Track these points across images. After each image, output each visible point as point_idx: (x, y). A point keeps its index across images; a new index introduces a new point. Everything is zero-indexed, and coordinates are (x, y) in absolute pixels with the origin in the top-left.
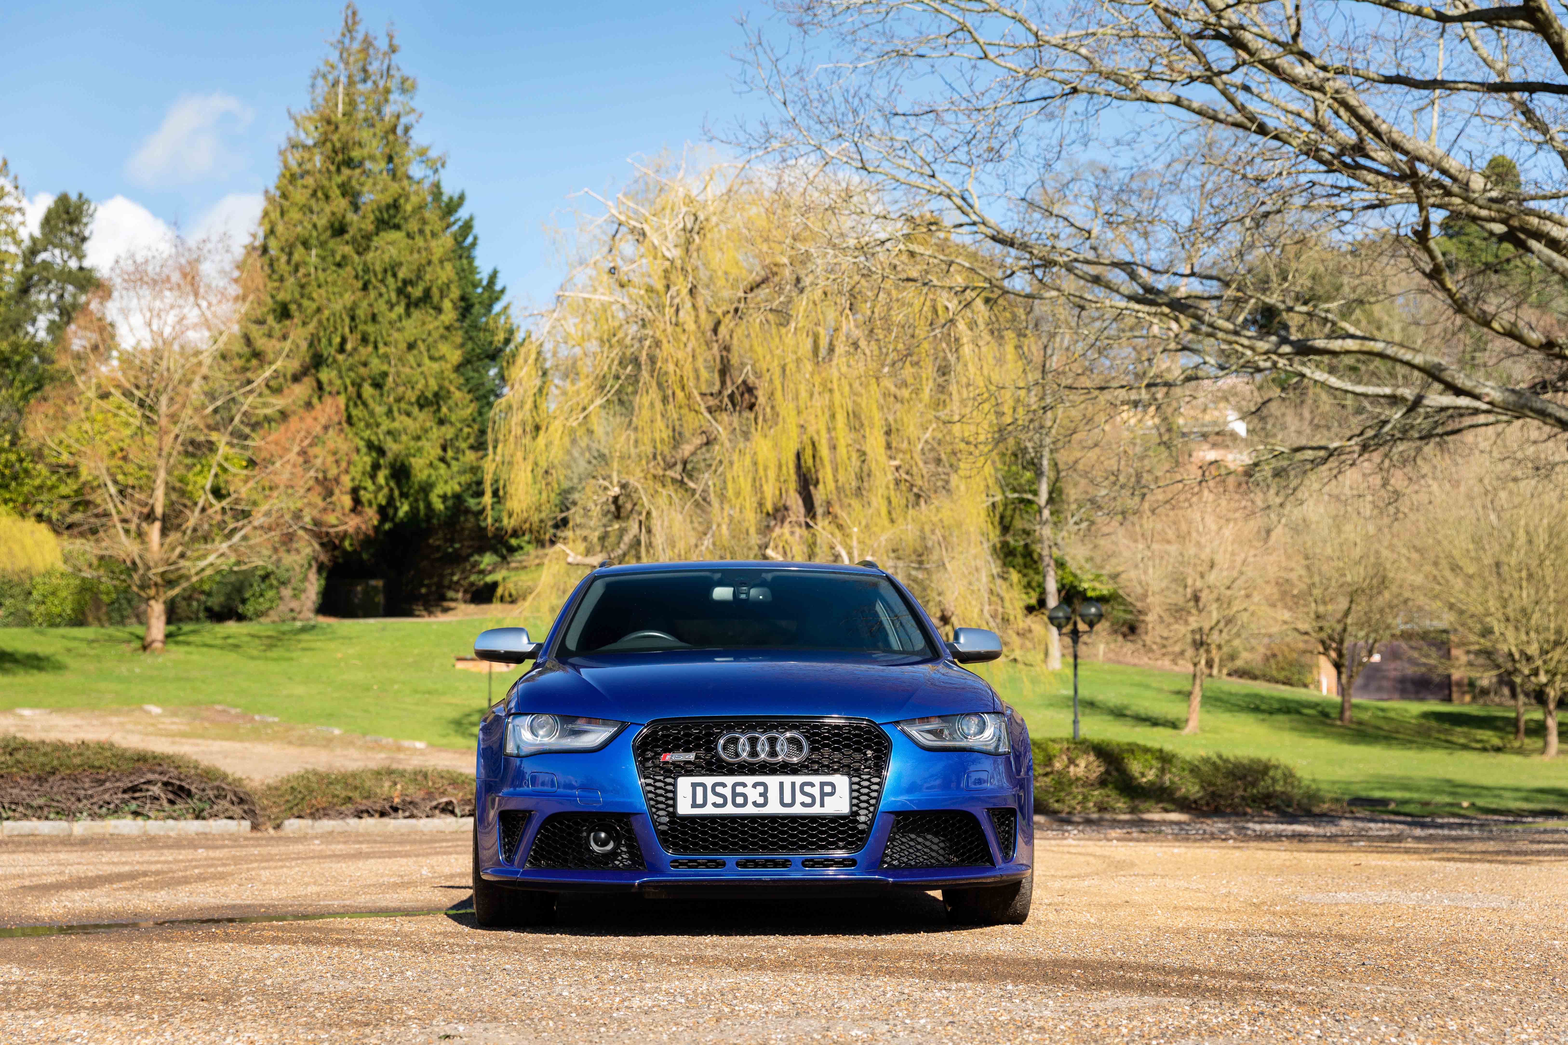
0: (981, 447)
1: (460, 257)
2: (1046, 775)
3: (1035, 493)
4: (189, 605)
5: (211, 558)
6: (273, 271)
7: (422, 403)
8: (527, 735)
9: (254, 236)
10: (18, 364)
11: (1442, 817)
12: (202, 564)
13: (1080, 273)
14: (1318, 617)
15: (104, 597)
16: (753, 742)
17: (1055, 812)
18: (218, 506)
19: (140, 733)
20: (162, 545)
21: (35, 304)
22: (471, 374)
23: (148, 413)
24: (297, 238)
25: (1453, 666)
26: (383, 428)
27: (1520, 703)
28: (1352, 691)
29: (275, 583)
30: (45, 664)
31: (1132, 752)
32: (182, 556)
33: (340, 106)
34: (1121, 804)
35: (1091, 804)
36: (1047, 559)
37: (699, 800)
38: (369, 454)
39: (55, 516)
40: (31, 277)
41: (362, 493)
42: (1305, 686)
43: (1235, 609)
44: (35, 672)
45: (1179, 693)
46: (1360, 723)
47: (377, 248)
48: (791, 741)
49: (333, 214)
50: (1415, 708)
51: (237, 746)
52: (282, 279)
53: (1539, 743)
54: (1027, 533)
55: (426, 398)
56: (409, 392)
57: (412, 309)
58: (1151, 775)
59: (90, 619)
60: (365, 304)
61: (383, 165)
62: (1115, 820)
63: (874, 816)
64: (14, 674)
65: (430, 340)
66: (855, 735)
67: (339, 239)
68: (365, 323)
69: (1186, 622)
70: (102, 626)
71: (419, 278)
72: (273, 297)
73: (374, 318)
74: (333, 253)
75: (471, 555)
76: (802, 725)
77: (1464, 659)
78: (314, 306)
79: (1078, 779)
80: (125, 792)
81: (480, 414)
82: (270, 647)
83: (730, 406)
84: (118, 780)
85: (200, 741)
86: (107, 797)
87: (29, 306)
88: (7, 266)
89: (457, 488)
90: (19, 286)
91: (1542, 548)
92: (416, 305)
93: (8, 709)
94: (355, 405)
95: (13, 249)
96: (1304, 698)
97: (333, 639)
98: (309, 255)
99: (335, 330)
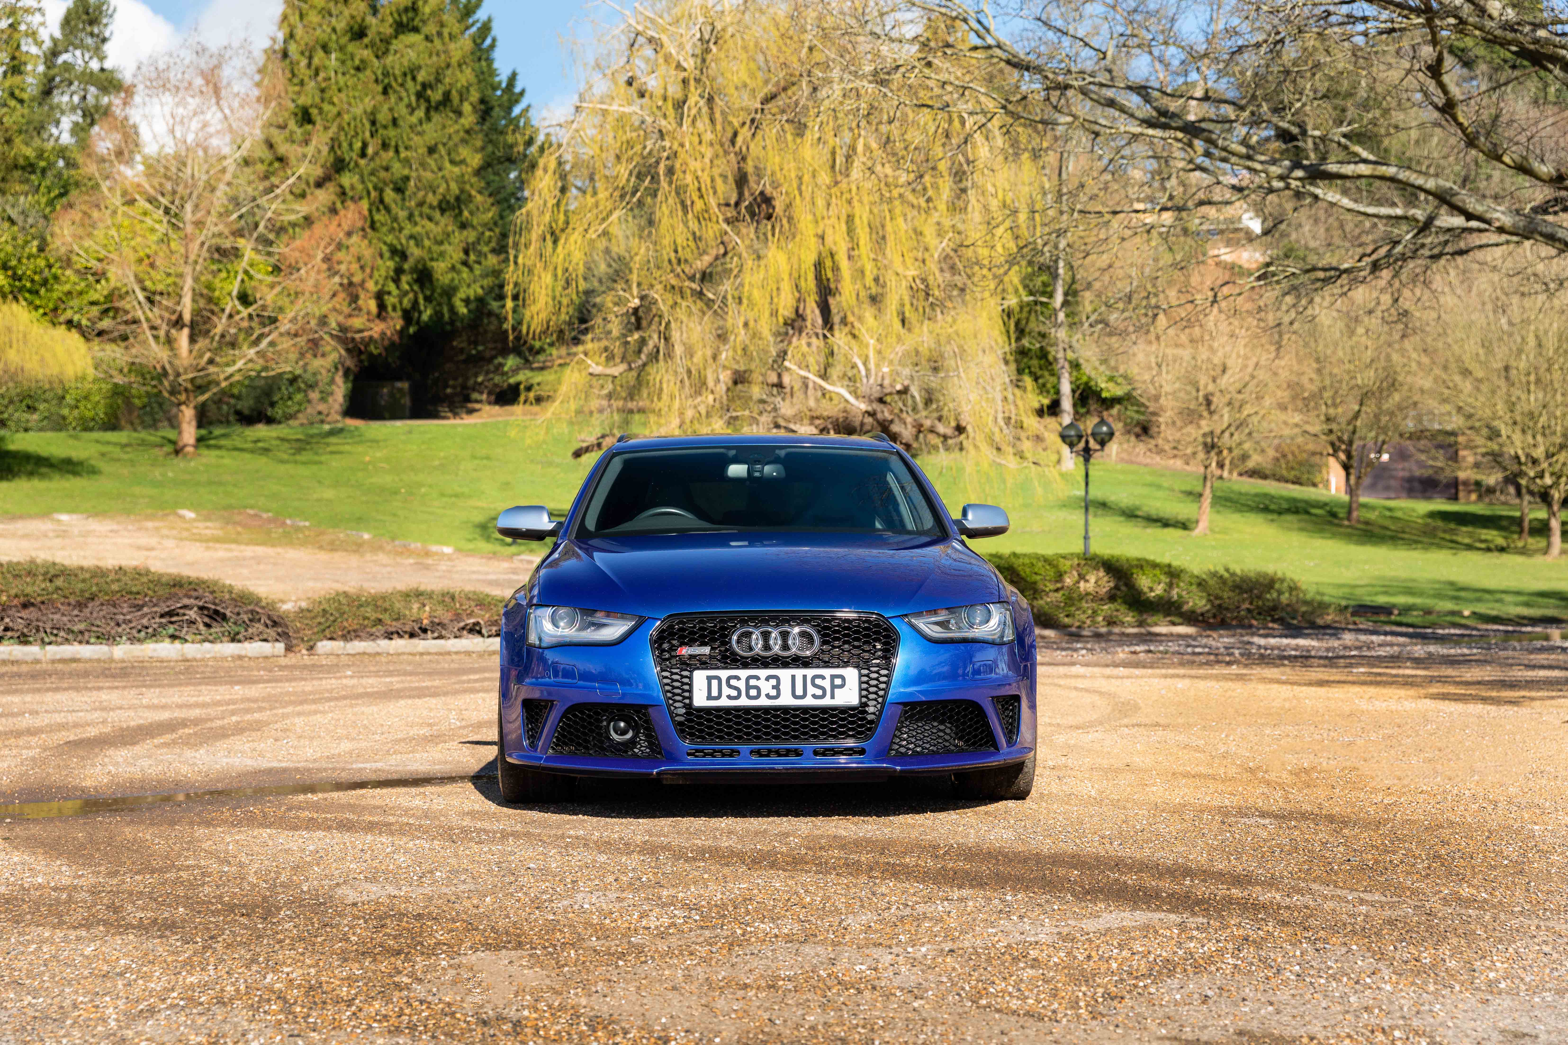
0: (994, 270)
1: (480, 59)
2: (1057, 590)
3: (1051, 295)
4: (219, 409)
5: (240, 364)
6: (294, 75)
7: (444, 207)
8: (548, 626)
9: (274, 40)
10: (44, 170)
11: (1443, 628)
12: (230, 370)
13: (1095, 97)
14: (1328, 419)
15: (136, 401)
16: (766, 636)
17: (1066, 627)
18: (245, 312)
19: (175, 538)
20: (191, 351)
21: (58, 106)
22: (492, 177)
23: (174, 220)
24: (317, 41)
25: (1459, 469)
26: (406, 232)
27: (1525, 503)
28: (1360, 492)
29: (302, 386)
30: (79, 468)
31: (1141, 567)
32: (211, 362)
34: (1129, 618)
35: (1100, 619)
36: (1061, 361)
37: (715, 693)
38: (392, 258)
39: (84, 322)
40: (53, 79)
41: (386, 297)
42: (1315, 485)
43: (1246, 413)
44: (71, 476)
45: (1189, 493)
46: (1367, 523)
47: (396, 52)
48: (803, 634)
49: (353, 17)
50: (1422, 507)
51: (270, 551)
52: (302, 83)
53: (1543, 543)
54: (1043, 336)
55: (448, 202)
56: (430, 195)
57: (432, 113)
58: (1159, 590)
59: (123, 423)
60: (386, 107)
62: (1123, 634)
63: (883, 704)
64: (50, 479)
65: (451, 143)
66: (865, 629)
67: (358, 43)
68: (385, 127)
69: (1199, 427)
70: (135, 430)
71: (438, 80)
72: (294, 101)
73: (395, 122)
74: (352, 56)
75: (495, 357)
76: (814, 619)
77: (1471, 459)
78: (335, 110)
79: (1088, 594)
80: (162, 616)
81: (502, 217)
82: (299, 450)
83: (748, 217)
84: (155, 605)
85: (233, 546)
86: (145, 621)
87: (52, 108)
88: (29, 67)
89: (480, 291)
90: (41, 88)
91: (1551, 353)
92: (437, 109)
93: (46, 514)
94: (378, 210)
95: (34, 50)
96: (1313, 497)
97: (361, 442)
98: (329, 59)
99: (356, 134)
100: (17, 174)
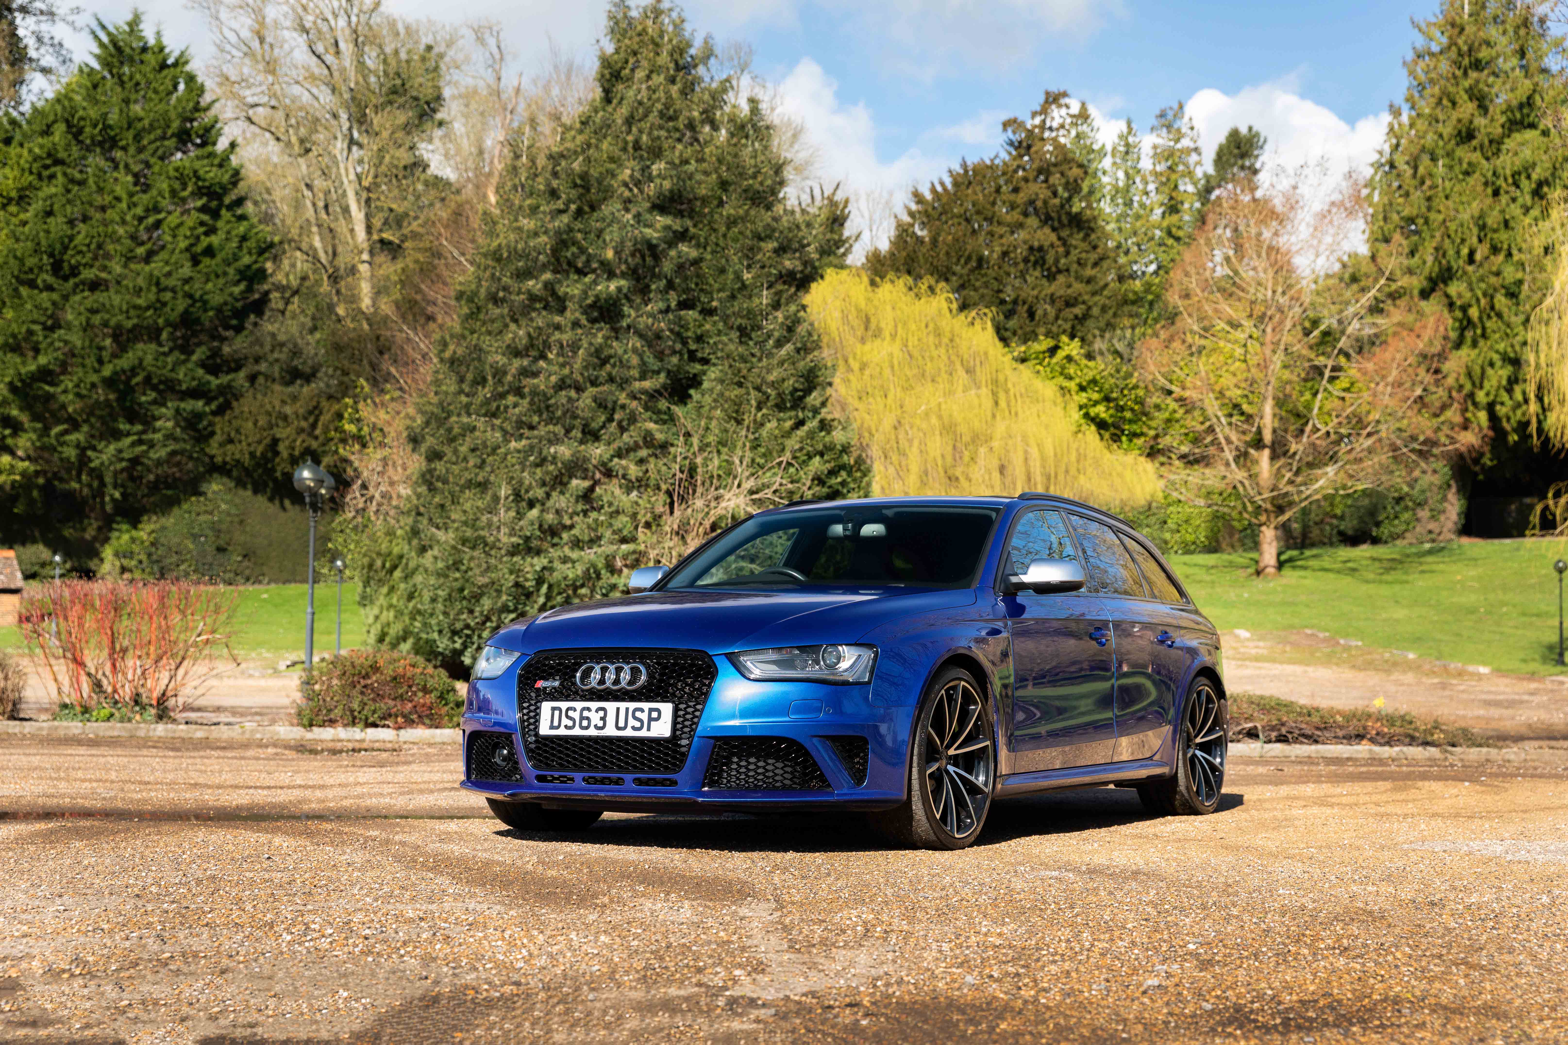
4: (1322, 529)
5: (1321, 483)
6: (1399, 186)
9: (1381, 153)
10: (1151, 303)
12: (1311, 488)
18: (1322, 430)
20: (1271, 471)
24: (1423, 150)
29: (1410, 504)
32: (1291, 482)
33: (1466, 7)
37: (556, 723)
41: (1498, 407)
47: (1508, 151)
49: (1460, 120)
52: (1407, 195)
59: (1224, 546)
60: (1495, 213)
61: (1515, 61)
67: (1466, 147)
68: (1495, 231)
70: (1231, 553)
72: (1399, 213)
73: (1506, 224)
74: (1460, 161)
78: (1441, 217)
82: (1388, 570)
88: (1186, 206)
90: (1196, 223)
94: (1489, 317)
95: (1190, 188)
97: (1459, 560)
98: (1436, 166)
99: (1463, 241)
100: (1126, 309)
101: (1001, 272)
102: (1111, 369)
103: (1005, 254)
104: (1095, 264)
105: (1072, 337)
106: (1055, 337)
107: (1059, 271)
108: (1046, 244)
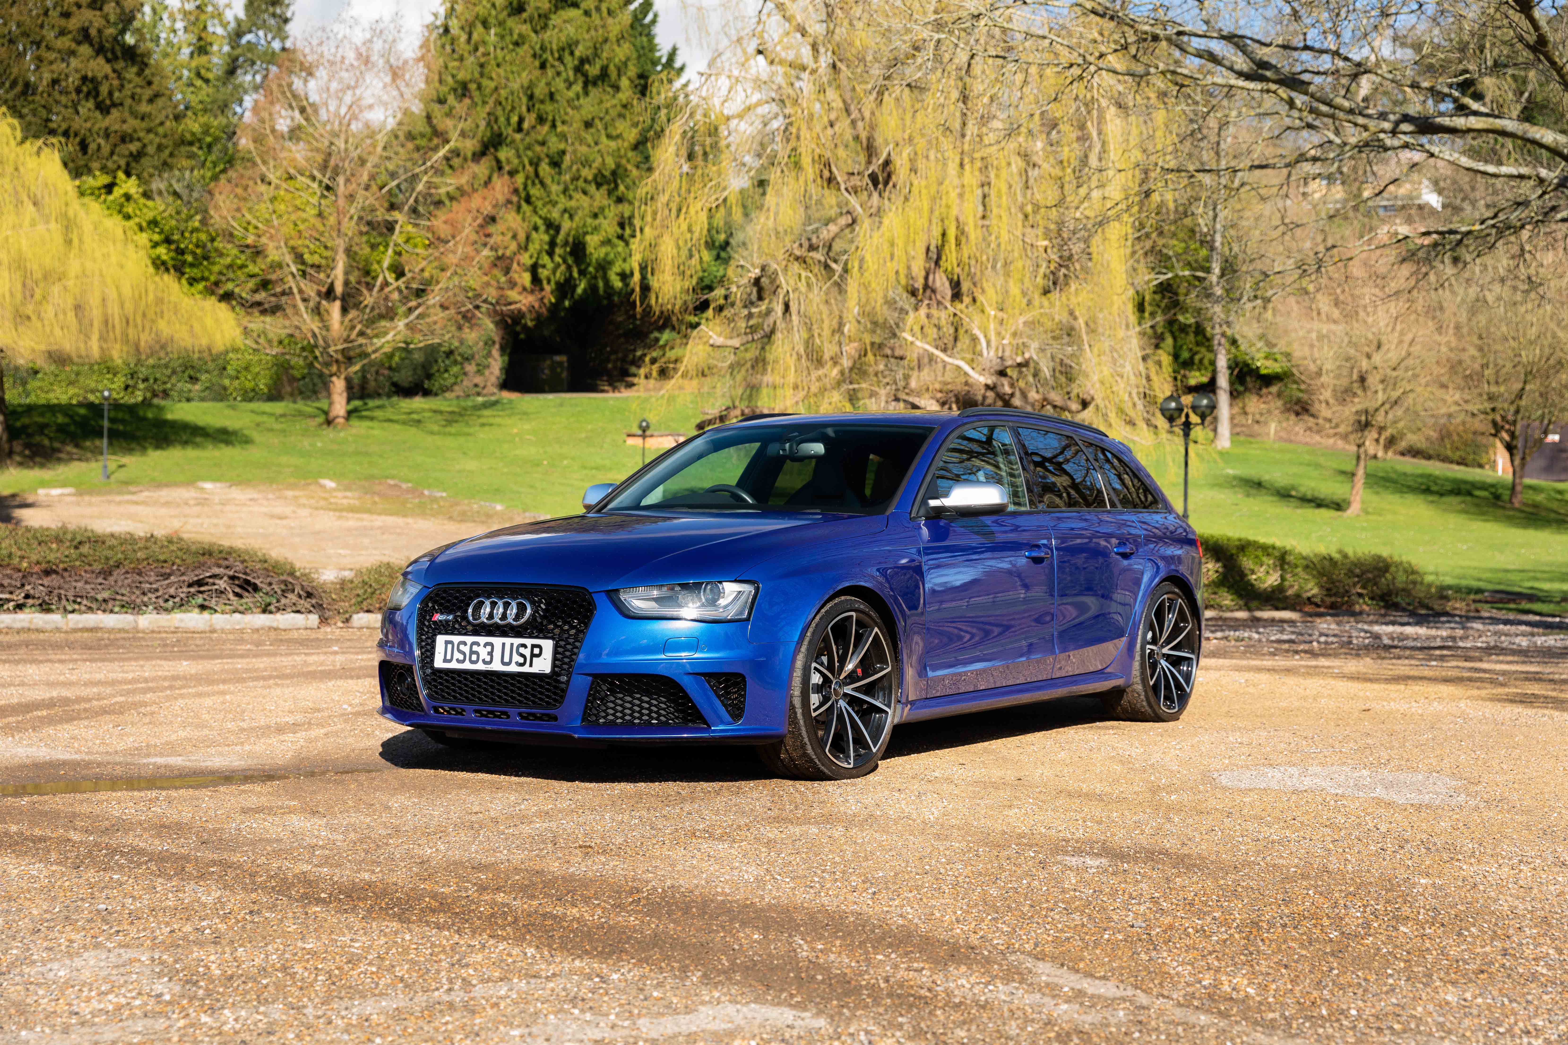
1: (639, 34)
3: (1208, 270)
5: (390, 336)
6: (454, 51)
7: (599, 181)
9: (436, 15)
10: (210, 146)
12: (380, 342)
14: (1490, 398)
15: (295, 373)
18: (395, 284)
20: (342, 323)
21: (241, 85)
23: (326, 193)
24: (477, 17)
26: (560, 206)
28: (1524, 473)
29: (459, 358)
30: (233, 438)
31: (1243, 548)
32: (362, 334)
34: (1229, 602)
36: (1218, 337)
37: (449, 656)
38: (546, 232)
39: (241, 294)
40: (237, 59)
41: (540, 270)
42: (1481, 466)
43: (1401, 390)
44: (222, 446)
45: (1343, 473)
46: (1536, 506)
47: (554, 27)
51: (400, 521)
52: (461, 59)
54: (1199, 311)
55: (603, 176)
56: (586, 171)
57: (590, 88)
58: (1261, 572)
59: (284, 394)
60: (542, 83)
65: (607, 118)
67: (517, 18)
68: (542, 102)
69: (1353, 404)
70: (295, 402)
71: (596, 55)
72: (453, 76)
73: (552, 96)
74: (511, 31)
75: (651, 332)
78: (492, 85)
80: (190, 585)
82: (449, 422)
84: (183, 574)
85: (366, 516)
86: (172, 591)
87: (235, 87)
88: (215, 48)
90: (226, 67)
92: (595, 84)
93: (190, 483)
94: (533, 184)
95: (220, 31)
96: (1478, 478)
97: (512, 414)
98: (489, 34)
99: (513, 109)
100: (184, 149)
101: (51, 100)
102: (171, 210)
103: (55, 82)
104: (151, 101)
105: (128, 174)
106: (113, 173)
107: (114, 105)
108: (100, 75)
